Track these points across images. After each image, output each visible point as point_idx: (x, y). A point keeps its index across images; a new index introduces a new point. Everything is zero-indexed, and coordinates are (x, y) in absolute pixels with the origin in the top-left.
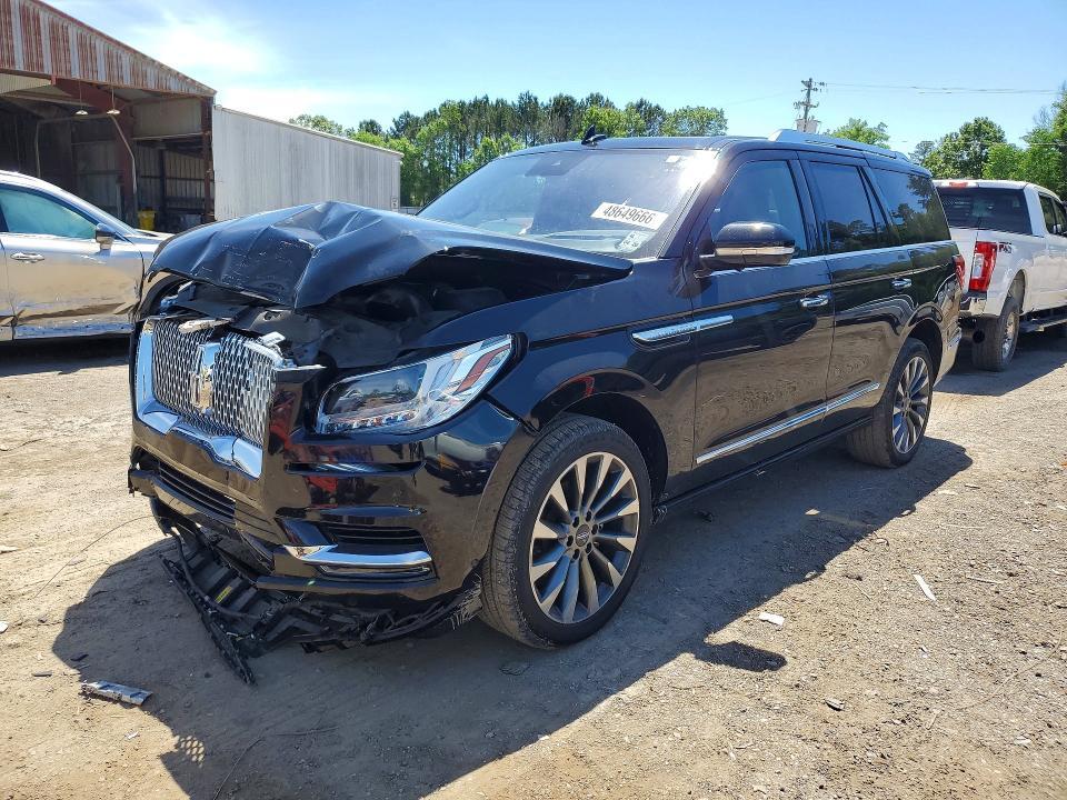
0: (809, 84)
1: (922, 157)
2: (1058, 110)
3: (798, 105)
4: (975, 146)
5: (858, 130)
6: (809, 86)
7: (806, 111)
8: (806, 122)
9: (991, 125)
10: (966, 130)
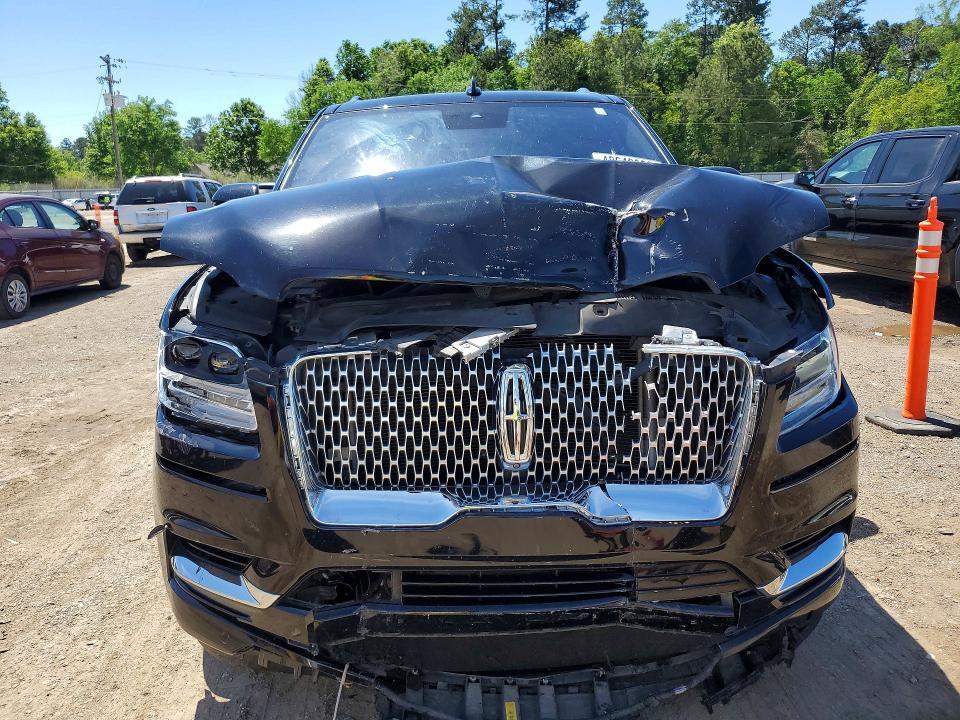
0: (107, 60)
1: (193, 131)
2: (303, 94)
3: (101, 79)
4: (245, 121)
5: (148, 106)
6: (108, 62)
7: (110, 87)
8: (112, 98)
9: (252, 104)
10: (235, 109)
